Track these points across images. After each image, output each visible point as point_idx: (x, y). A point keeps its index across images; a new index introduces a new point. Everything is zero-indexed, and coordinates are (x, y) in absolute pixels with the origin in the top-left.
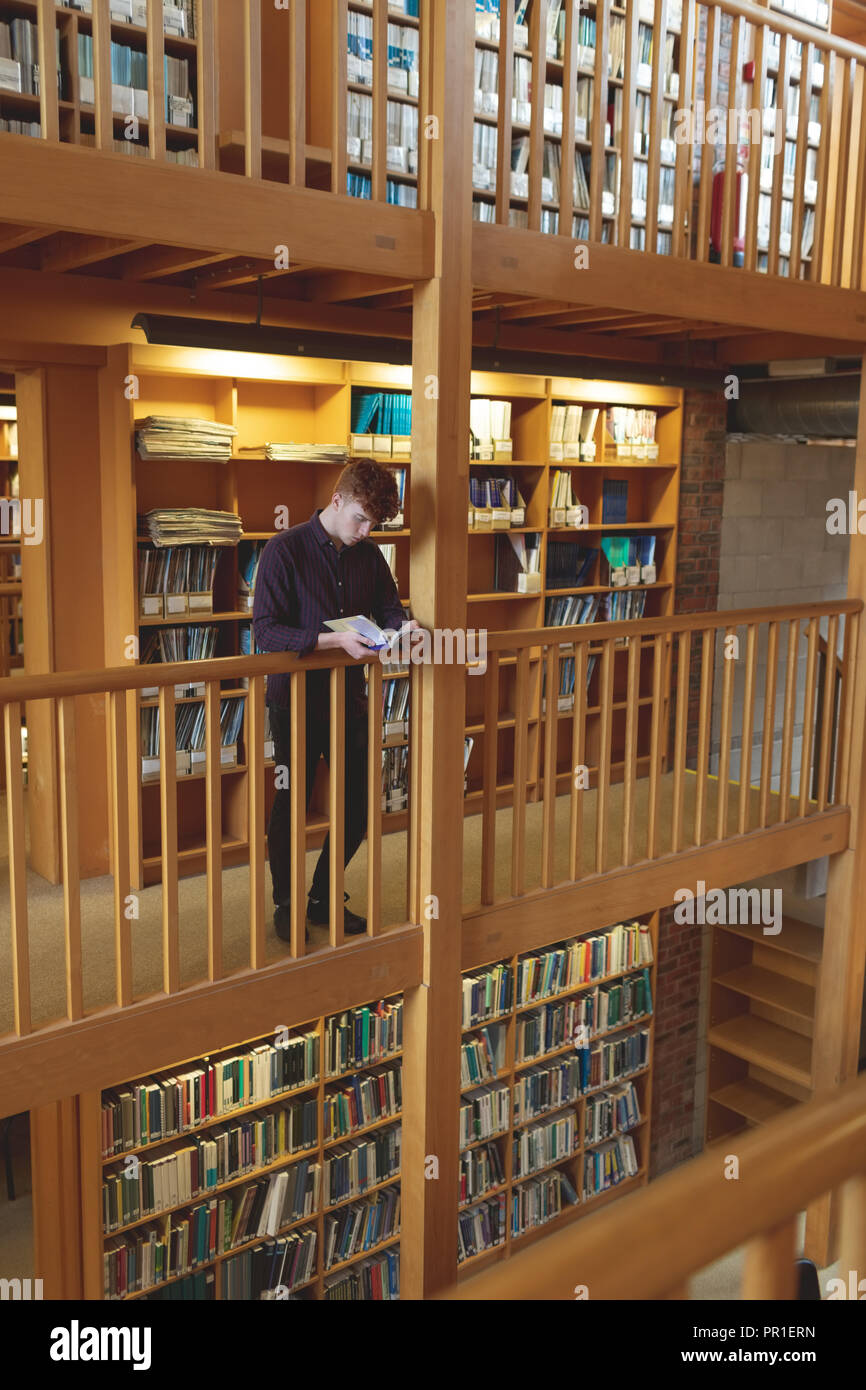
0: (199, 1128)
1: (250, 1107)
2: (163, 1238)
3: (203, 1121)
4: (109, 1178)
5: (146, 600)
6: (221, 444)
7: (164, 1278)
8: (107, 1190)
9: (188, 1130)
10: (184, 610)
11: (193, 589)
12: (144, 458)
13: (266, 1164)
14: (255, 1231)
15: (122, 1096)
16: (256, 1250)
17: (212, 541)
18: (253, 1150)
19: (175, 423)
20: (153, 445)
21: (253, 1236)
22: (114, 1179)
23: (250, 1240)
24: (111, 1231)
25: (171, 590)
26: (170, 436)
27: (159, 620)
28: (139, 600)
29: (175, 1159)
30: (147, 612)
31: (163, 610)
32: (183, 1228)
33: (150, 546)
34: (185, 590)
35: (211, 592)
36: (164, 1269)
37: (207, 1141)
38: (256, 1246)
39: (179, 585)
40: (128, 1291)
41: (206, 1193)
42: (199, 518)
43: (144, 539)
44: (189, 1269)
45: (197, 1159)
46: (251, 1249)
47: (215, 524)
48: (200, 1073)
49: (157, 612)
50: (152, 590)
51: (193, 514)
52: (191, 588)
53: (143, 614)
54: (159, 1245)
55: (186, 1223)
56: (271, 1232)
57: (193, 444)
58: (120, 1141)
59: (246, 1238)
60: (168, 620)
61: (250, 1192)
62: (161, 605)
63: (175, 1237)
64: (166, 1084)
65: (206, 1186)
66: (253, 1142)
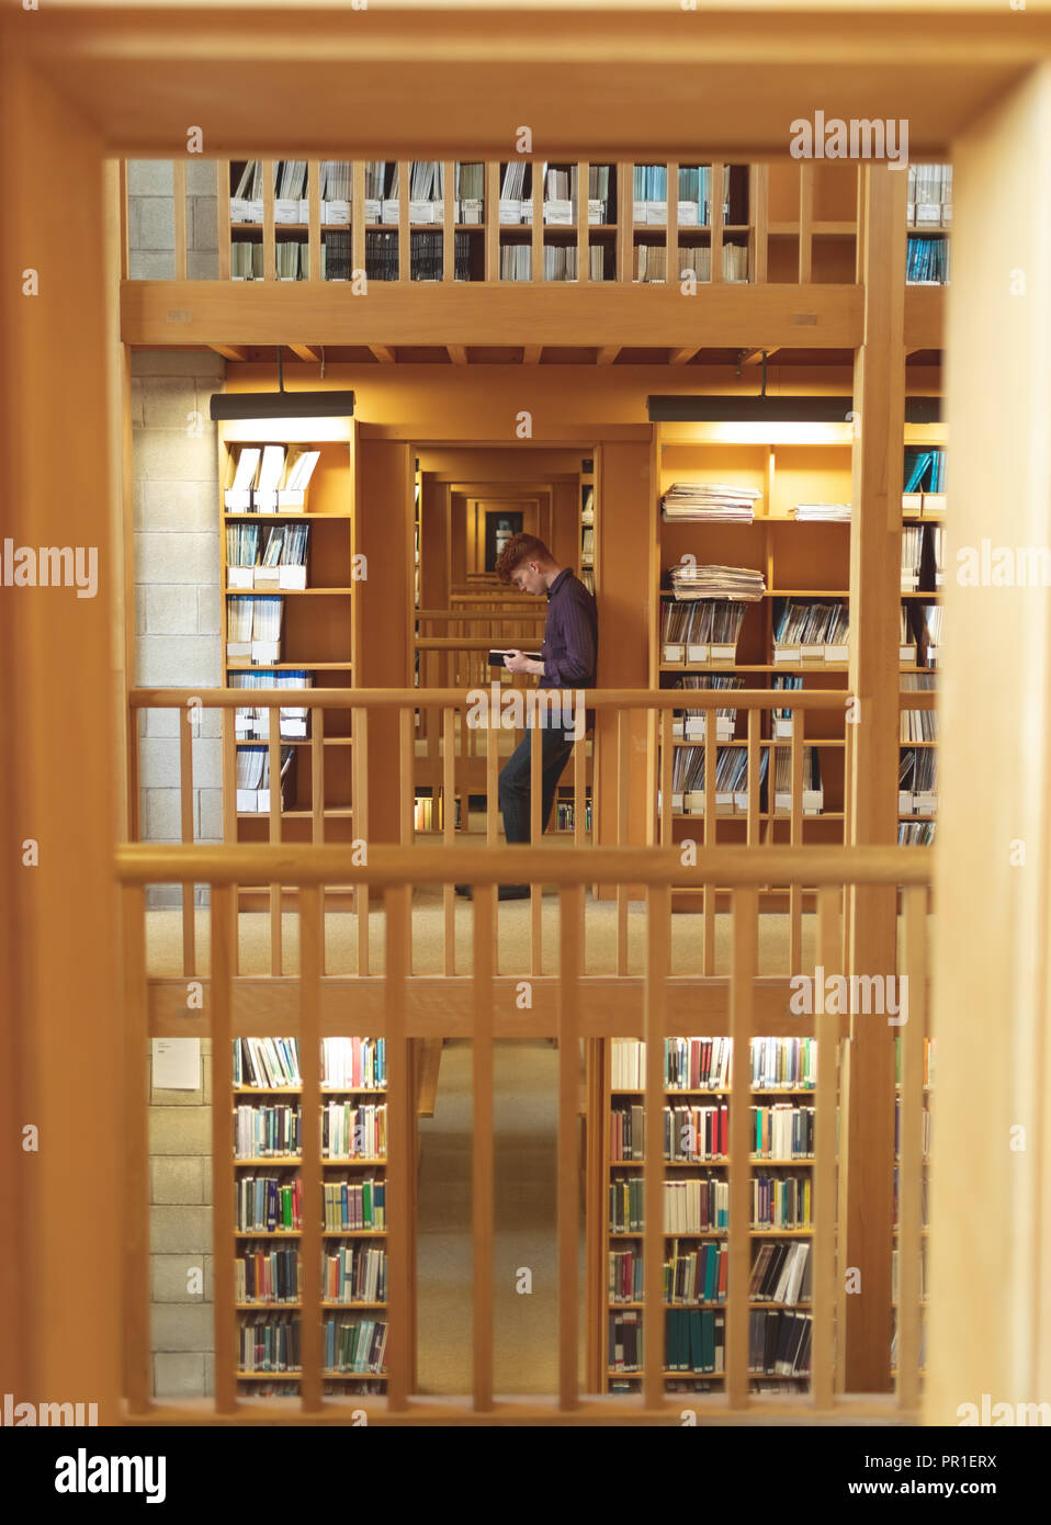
0: (710, 1163)
1: (768, 1161)
2: (671, 1260)
3: (714, 1157)
4: (618, 1180)
5: (667, 647)
6: (741, 507)
7: (670, 1301)
8: (615, 1191)
9: (697, 1161)
10: (704, 659)
11: (717, 640)
12: (666, 520)
13: (786, 1228)
14: (772, 1291)
15: (633, 1107)
16: (770, 1314)
17: (732, 596)
18: (771, 1208)
19: (697, 489)
20: (673, 509)
21: (768, 1297)
22: (622, 1183)
23: (765, 1301)
24: (618, 1232)
25: (695, 641)
26: (691, 501)
27: (681, 667)
28: (661, 647)
29: (685, 1186)
30: (667, 659)
31: (685, 658)
32: (691, 1257)
33: (673, 599)
34: (709, 641)
35: (735, 644)
36: (670, 1292)
37: (721, 1181)
38: (772, 1310)
39: (704, 635)
40: (635, 1300)
41: (716, 1232)
42: (720, 575)
43: (666, 593)
44: (696, 1302)
45: (708, 1197)
46: (766, 1310)
47: (735, 580)
48: (714, 1109)
49: (678, 659)
50: (675, 639)
51: (713, 571)
52: (714, 638)
53: (665, 661)
54: (666, 1265)
55: (694, 1254)
56: (789, 1302)
57: (713, 507)
58: (630, 1149)
59: (760, 1297)
60: (689, 667)
61: (765, 1249)
62: (683, 653)
63: (682, 1265)
64: (677, 1109)
65: (716, 1225)
66: (772, 1200)
